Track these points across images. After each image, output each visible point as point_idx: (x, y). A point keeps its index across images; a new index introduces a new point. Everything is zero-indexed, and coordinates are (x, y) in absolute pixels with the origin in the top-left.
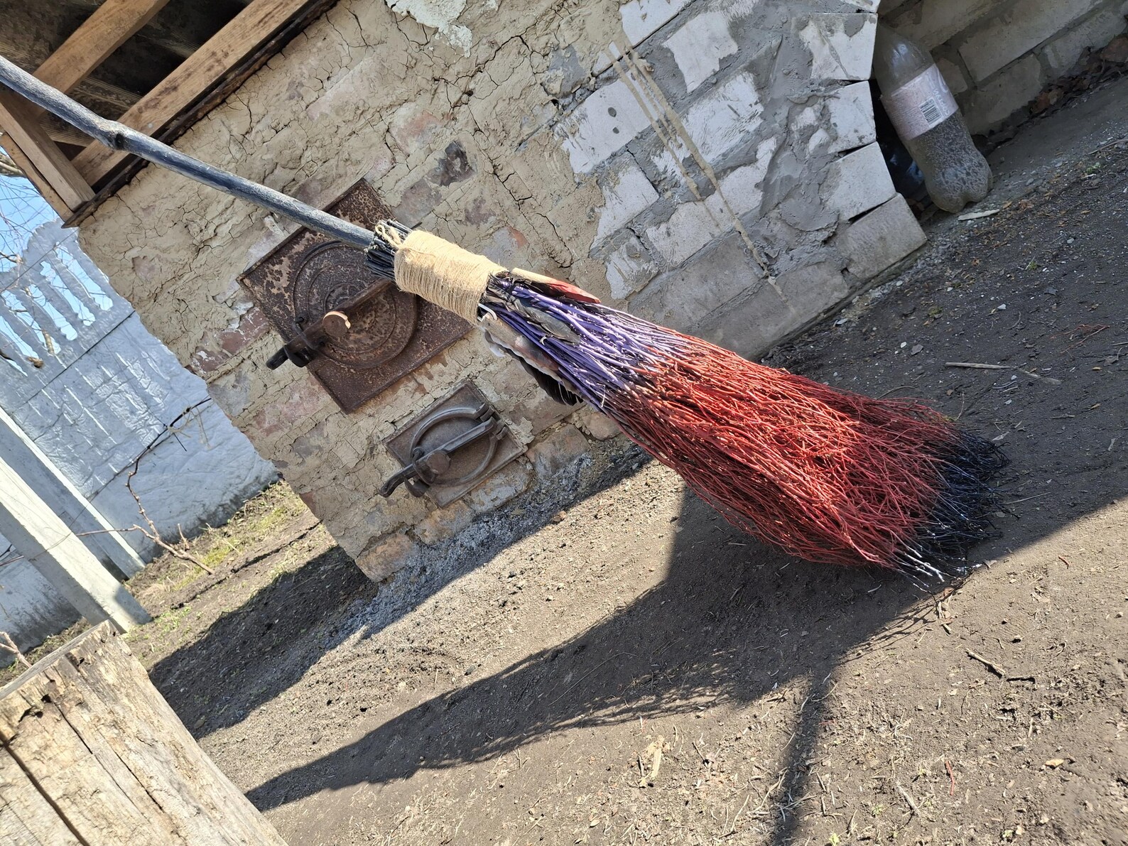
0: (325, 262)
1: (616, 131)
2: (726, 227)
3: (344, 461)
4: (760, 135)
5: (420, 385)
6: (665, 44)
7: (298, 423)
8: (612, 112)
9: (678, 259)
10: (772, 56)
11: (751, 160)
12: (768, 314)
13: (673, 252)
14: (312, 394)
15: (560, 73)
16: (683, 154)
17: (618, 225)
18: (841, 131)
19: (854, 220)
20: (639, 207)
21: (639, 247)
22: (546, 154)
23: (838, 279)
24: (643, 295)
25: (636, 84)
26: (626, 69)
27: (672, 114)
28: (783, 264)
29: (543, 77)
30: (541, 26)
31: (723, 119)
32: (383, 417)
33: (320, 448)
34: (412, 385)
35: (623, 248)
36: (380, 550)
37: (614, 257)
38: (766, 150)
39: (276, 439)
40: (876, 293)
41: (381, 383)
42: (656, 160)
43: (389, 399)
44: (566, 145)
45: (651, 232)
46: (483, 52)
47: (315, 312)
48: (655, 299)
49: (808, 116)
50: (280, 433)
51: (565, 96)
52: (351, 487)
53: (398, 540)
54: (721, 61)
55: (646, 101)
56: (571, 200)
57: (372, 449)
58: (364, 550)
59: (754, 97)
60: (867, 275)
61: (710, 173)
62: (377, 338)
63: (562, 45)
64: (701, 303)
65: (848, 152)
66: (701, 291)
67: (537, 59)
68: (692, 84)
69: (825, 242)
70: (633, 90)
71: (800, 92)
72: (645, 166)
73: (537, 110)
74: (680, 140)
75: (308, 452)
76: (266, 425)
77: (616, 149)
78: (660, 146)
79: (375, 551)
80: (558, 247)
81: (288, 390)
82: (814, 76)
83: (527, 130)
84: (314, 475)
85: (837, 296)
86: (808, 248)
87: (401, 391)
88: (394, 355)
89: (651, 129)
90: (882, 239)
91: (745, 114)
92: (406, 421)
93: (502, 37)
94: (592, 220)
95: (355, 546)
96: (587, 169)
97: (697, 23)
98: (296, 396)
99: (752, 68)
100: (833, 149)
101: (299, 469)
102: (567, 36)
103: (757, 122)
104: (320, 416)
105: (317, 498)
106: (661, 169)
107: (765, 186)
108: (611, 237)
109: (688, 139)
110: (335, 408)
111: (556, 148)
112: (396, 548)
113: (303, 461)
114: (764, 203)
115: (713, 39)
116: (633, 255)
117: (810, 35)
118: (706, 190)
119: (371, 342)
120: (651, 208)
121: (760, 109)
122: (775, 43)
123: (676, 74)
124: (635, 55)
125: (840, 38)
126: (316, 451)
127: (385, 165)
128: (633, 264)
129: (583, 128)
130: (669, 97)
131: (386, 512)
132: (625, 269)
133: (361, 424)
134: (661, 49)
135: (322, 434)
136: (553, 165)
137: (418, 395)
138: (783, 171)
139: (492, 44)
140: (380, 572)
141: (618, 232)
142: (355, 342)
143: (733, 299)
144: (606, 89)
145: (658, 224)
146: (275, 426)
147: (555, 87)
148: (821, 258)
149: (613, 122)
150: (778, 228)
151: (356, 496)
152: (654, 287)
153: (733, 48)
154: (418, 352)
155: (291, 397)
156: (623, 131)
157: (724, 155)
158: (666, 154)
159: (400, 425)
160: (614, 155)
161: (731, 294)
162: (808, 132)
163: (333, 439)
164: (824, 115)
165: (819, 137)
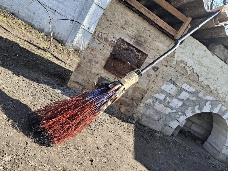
0: (132, 55)
1: (169, 90)
2: (162, 112)
3: (92, 70)
4: (176, 109)
5: (115, 78)
6: (183, 91)
7: (96, 59)
8: (172, 88)
9: (155, 108)
10: (186, 105)
11: (172, 110)
12: (152, 124)
13: (156, 106)
14: (103, 59)
15: (175, 79)
16: (170, 101)
17: (157, 97)
18: (180, 118)
19: (169, 126)
20: (160, 99)
21: (154, 102)
22: (162, 82)
23: (161, 129)
24: (147, 106)
25: (177, 90)
26: (178, 88)
27: (175, 96)
28: (160, 121)
29: (173, 77)
30: (180, 73)
31: (176, 103)
32: (106, 74)
33: (92, 65)
34: (115, 77)
35: (154, 99)
36: (76, 84)
37: (152, 99)
38: (175, 111)
39: (90, 55)
40: (162, 135)
41: (113, 72)
42: (168, 98)
43: (110, 74)
44: (165, 84)
45: (157, 102)
46: (173, 66)
47: (123, 56)
48: (148, 108)
49: (180, 113)
50: (91, 56)
51: (172, 81)
52: (87, 74)
53: (80, 87)
54: (183, 99)
55: (175, 92)
56: (157, 89)
57: (97, 75)
58: (74, 82)
59: (180, 106)
60: (163, 132)
61: (169, 106)
62: (123, 69)
63: (178, 77)
64: (150, 114)
65: (177, 120)
66: (152, 113)
67: (175, 75)
68: (179, 97)
69: (165, 125)
70: (176, 90)
71: (183, 111)
72: (166, 97)
73: (168, 78)
74: (171, 99)
75: (90, 63)
76: (92, 52)
77: (167, 91)
78: (170, 97)
79: (75, 83)
80: (150, 90)
81: (102, 54)
82: (185, 111)
83: (165, 78)
84: (86, 66)
85: (159, 131)
86: (163, 123)
87: (113, 76)
88: (121, 73)
89: (171, 95)
90: (168, 131)
91: (178, 106)
92: (107, 78)
93: (176, 68)
94: (156, 93)
95: (74, 79)
96: (163, 89)
97: (187, 94)
98: (101, 57)
99: (184, 103)
100: (177, 119)
101: (85, 62)
102: (180, 77)
103: (177, 108)
104: (99, 62)
105: (81, 68)
106: (167, 99)
107: (170, 113)
108: (154, 97)
109: (172, 100)
110: (104, 65)
111: (164, 83)
112: (78, 87)
113: (87, 62)
114: (167, 114)
115: (186, 97)
116: (153, 101)
117: (190, 108)
118: (166, 107)
119: (122, 68)
120: (161, 100)
121: (179, 107)
122: (188, 105)
123: (180, 94)
124: (180, 88)
125: (191, 112)
126: (91, 64)
127: (151, 57)
128: (152, 102)
129: (168, 85)
130: (176, 95)
131: (86, 82)
132: (151, 101)
133: (102, 71)
134: (182, 91)
135: (95, 64)
136: (161, 83)
137: (113, 79)
138: (172, 115)
139: (175, 67)
140: (70, 87)
141: (156, 98)
142: (120, 66)
143: (152, 118)
144: (175, 86)
145: (159, 102)
146: (93, 54)
147: (172, 79)
148: (163, 125)
149: (170, 89)
150: (164, 118)
151: (86, 75)
152: (150, 107)
153: (185, 100)
154: (122, 76)
155: (101, 56)
156: (170, 91)
157: (172, 106)
158: (169, 98)
159: (105, 78)
160: (166, 92)
161: (153, 118)
162: (178, 115)
163: (96, 66)
164: (181, 115)
165: (178, 116)
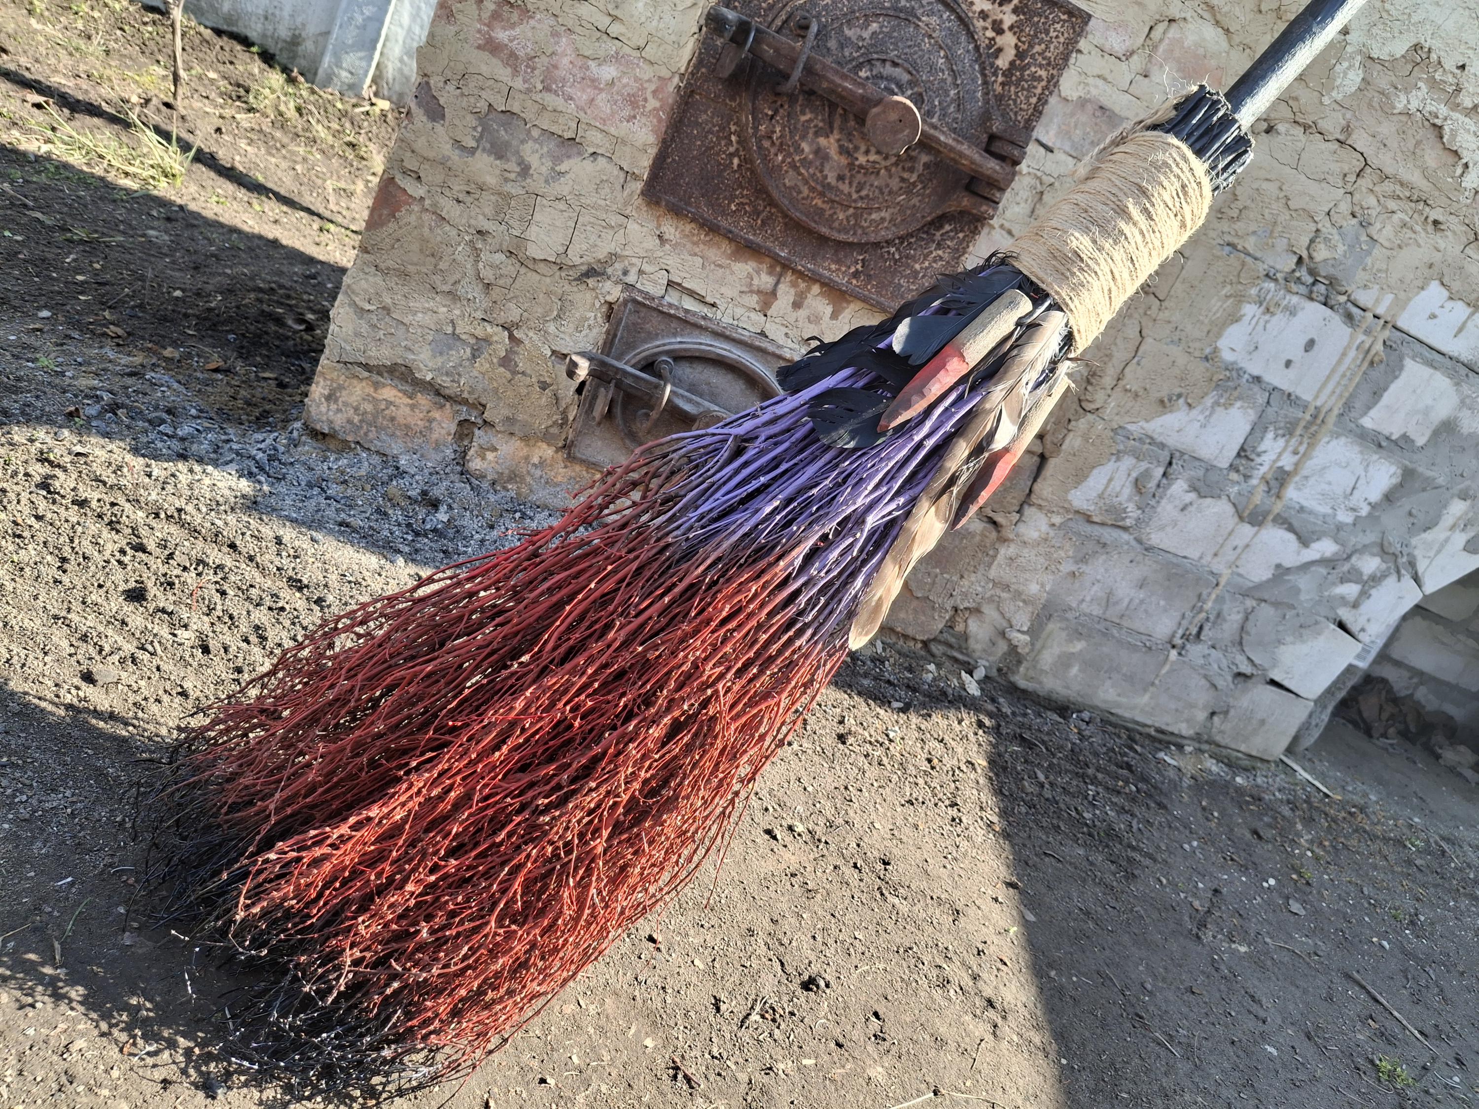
0: (934, 20)
1: (1288, 364)
2: (1219, 566)
3: (533, 232)
4: (1338, 531)
5: (773, 293)
6: (1408, 363)
7: (550, 99)
8: (1310, 345)
9: (1156, 539)
10: (1429, 484)
11: (1304, 541)
12: (1130, 679)
13: (1162, 528)
14: (633, 101)
15: (1341, 249)
16: (1287, 462)
17: (1172, 441)
18: (1367, 607)
19: (1273, 683)
20: (1206, 452)
21: (1152, 485)
22: (1227, 290)
23: (1201, 716)
24: (1088, 529)
25: (1352, 353)
26: (1368, 332)
27: (1332, 419)
28: (1196, 651)
29: (1326, 227)
30: (1388, 187)
31: (1340, 480)
32: (672, 262)
33: (525, 170)
34: (765, 280)
35: (1144, 465)
36: (389, 393)
37: (1128, 462)
38: (1325, 548)
39: (484, 69)
40: (1213, 766)
41: (742, 227)
42: (1270, 435)
43: (713, 253)
44: (1250, 310)
45: (1179, 488)
46: (1332, 124)
47: (832, 44)
48: (1090, 546)
49: (1370, 564)
50: (503, 73)
51: (1312, 272)
52: (488, 274)
53: (436, 414)
54: (1405, 437)
55: (1336, 377)
56: (1182, 360)
57: (591, 272)
58: (366, 367)
59: (1375, 495)
60: (1218, 738)
61: (1278, 508)
62: (845, 188)
63: (1373, 231)
64: (1109, 599)
65: (1342, 626)
66: (1125, 591)
67: (1345, 207)
68: (1367, 422)
69: (1239, 674)
70: (1344, 354)
71: (1394, 541)
72: (1258, 429)
73: (1281, 244)
74: (1302, 449)
75: (499, 151)
76: (501, 35)
77: (1267, 378)
78: (1289, 430)
79: (376, 386)
80: (1108, 381)
81: (612, 47)
82: (1414, 541)
83: (1250, 244)
84: (458, 187)
85: (1184, 729)
86: (1224, 663)
87: (744, 268)
88: (824, 230)
89: (1306, 407)
90: (1263, 722)
91: (1354, 501)
92: (689, 304)
93: (1360, 140)
94: (1164, 405)
95: (359, 344)
96: (1227, 356)
97: (1441, 382)
98: (608, 72)
99: (1408, 474)
100: (1344, 614)
101: (447, 149)
102: (1385, 232)
103: (1345, 517)
104: (594, 139)
105: (410, 216)
106: (1261, 448)
107: (1281, 572)
108: (1153, 441)
109: (1306, 456)
110: (644, 165)
111: (1240, 298)
112: (416, 420)
113: (472, 151)
114: (1260, 586)
115: (1427, 411)
116: (1138, 485)
117: (1457, 508)
118: (1256, 518)
119: (831, 179)
120: (1210, 468)
121: (1365, 511)
122: (1441, 481)
123: (1377, 394)
124: (1387, 333)
125: (1460, 539)
126: (513, 166)
127: (1117, 43)
128: (1128, 490)
129: (1278, 320)
130: (1348, 406)
131: (482, 364)
132: (1116, 485)
133: (632, 226)
134: (1401, 359)
135: (557, 160)
136: (1217, 306)
137: (753, 300)
138: (1304, 582)
139: (1347, 129)
140: (339, 421)
141: (1162, 446)
142: (818, 151)
143: (1131, 631)
144: (1336, 320)
145: (1193, 488)
146: (513, 55)
147: (1321, 253)
148: (1220, 683)
149: (1296, 352)
150: (1234, 618)
151: (475, 291)
152: (1109, 535)
153: (1420, 441)
154: (838, 262)
155: (601, 61)
156: (1292, 373)
157: (1302, 509)
158: (1281, 442)
159: (673, 298)
160: (1257, 379)
161: (1138, 625)
162: (1353, 576)
163: (563, 187)
164: (1376, 580)
165: (1351, 590)
